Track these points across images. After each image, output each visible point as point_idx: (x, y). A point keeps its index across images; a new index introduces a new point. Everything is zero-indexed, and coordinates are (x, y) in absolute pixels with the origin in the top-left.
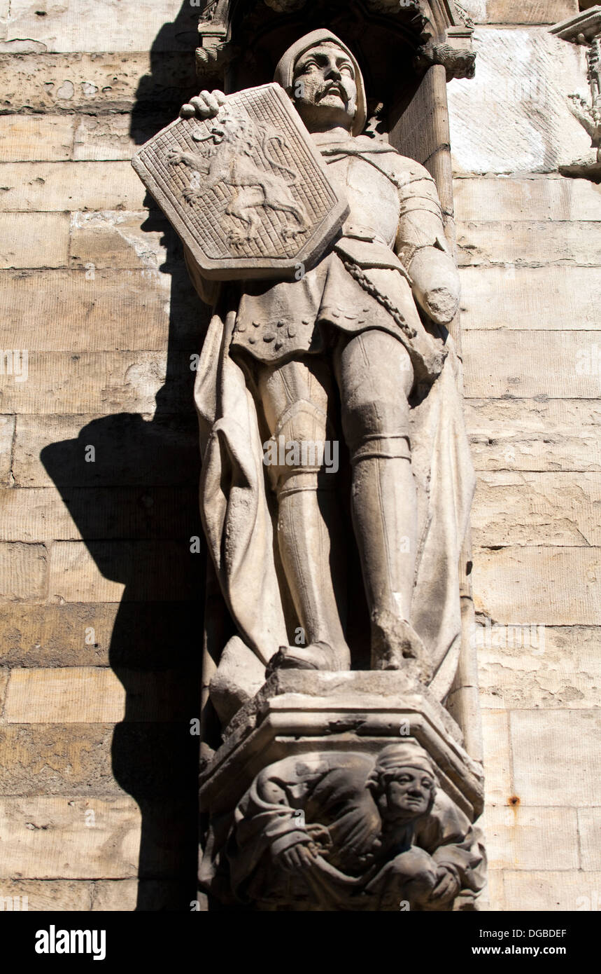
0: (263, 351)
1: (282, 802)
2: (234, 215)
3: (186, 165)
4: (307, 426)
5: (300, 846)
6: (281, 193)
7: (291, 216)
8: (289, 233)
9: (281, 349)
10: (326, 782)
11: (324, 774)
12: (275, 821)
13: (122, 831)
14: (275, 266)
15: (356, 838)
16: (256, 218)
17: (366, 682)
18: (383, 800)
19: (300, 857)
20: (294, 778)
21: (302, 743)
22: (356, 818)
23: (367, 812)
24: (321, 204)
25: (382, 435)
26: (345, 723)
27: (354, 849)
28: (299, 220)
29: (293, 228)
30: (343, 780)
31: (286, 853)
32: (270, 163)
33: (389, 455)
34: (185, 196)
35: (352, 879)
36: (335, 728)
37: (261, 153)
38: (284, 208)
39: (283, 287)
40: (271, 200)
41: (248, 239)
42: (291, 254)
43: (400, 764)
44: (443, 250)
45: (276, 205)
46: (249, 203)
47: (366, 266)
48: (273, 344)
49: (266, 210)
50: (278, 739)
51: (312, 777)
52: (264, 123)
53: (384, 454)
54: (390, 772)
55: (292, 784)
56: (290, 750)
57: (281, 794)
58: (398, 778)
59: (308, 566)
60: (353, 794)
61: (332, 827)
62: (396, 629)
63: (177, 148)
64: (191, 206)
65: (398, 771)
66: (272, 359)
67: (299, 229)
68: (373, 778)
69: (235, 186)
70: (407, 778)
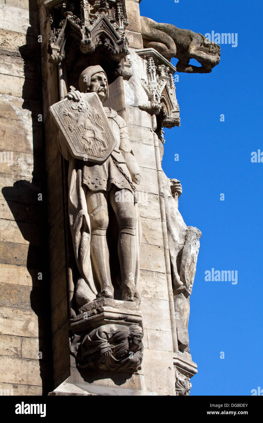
0: (91, 187)
1: (105, 338)
2: (85, 139)
3: (70, 117)
4: (105, 216)
5: (109, 352)
6: (99, 136)
7: (102, 144)
8: (102, 150)
9: (97, 188)
10: (117, 334)
11: (117, 332)
12: (103, 344)
13: (28, 321)
14: (97, 160)
15: (122, 350)
16: (92, 142)
17: (127, 305)
18: (131, 341)
19: (109, 355)
20: (109, 332)
21: (111, 321)
22: (123, 345)
23: (126, 343)
24: (110, 141)
25: (132, 228)
26: (123, 317)
27: (120, 353)
28: (104, 146)
29: (103, 148)
30: (122, 335)
31: (105, 353)
32: (96, 123)
33: (134, 234)
34: (69, 128)
35: (118, 360)
36: (120, 319)
37: (93, 119)
38: (100, 141)
39: (97, 166)
40: (96, 137)
41: (89, 149)
42: (102, 157)
43: (137, 332)
44: (134, 155)
45: (98, 139)
46: (90, 136)
47: (120, 163)
48: (94, 185)
49: (94, 140)
50: (105, 320)
51: (114, 333)
52: (93, 108)
53: (133, 234)
54: (135, 334)
55: (109, 334)
57: (105, 336)
58: (136, 336)
59: (103, 260)
60: (124, 339)
61: (116, 346)
62: (133, 289)
63: (67, 110)
64: (71, 132)
65: (137, 334)
66: (94, 190)
67: (104, 149)
68: (129, 335)
69: (85, 129)
70: (139, 336)
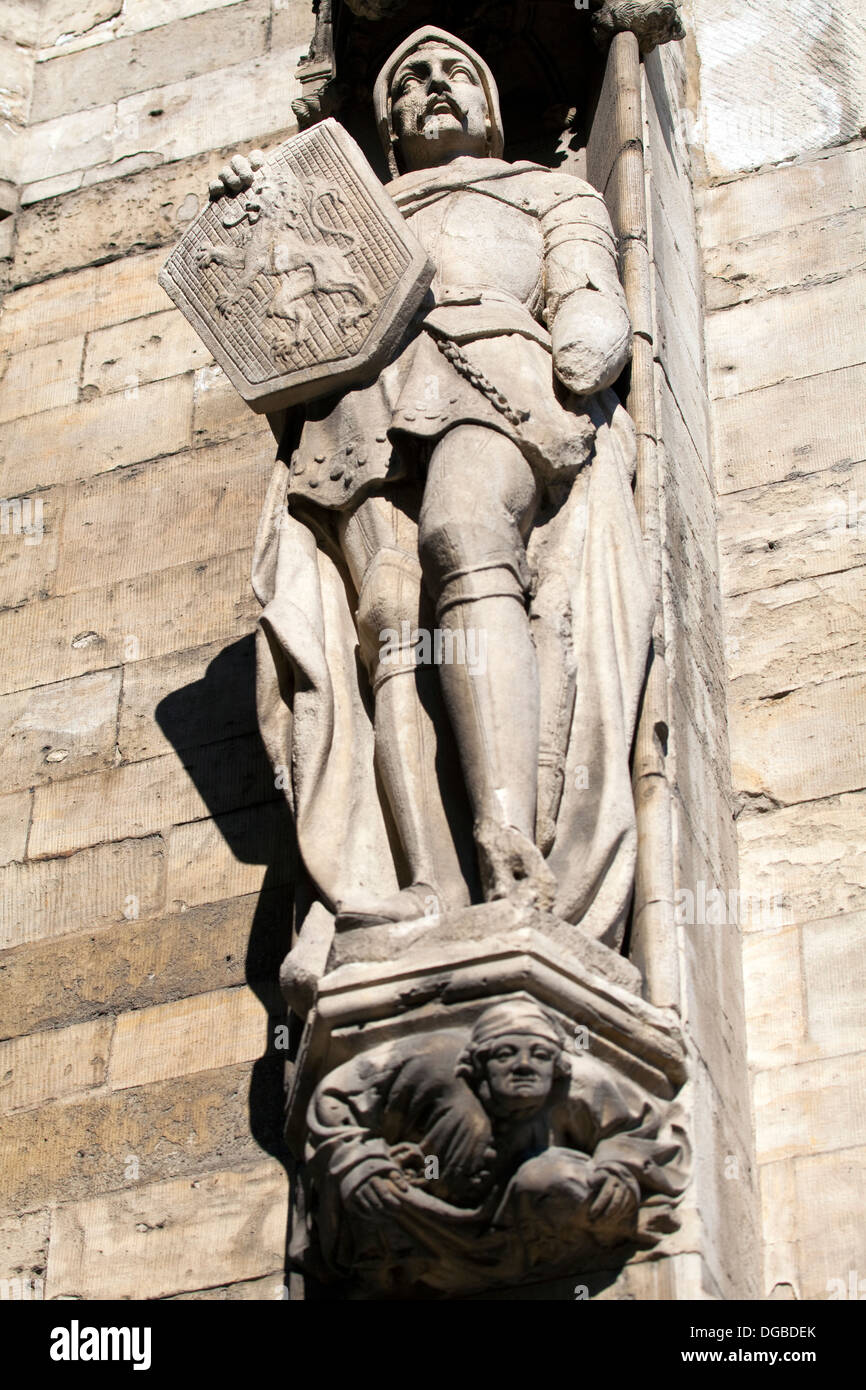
0: (330, 495)
1: (346, 1122)
2: (277, 315)
3: (218, 264)
5: (377, 1180)
6: (335, 268)
7: (350, 297)
8: (348, 321)
9: (351, 486)
10: (402, 1080)
11: (397, 1070)
12: (338, 1151)
13: (264, 1208)
14: (335, 372)
15: (458, 1152)
16: (305, 313)
17: (456, 925)
18: (485, 1091)
20: (357, 1084)
21: (368, 1032)
22: (451, 1124)
23: (466, 1111)
24: (390, 269)
25: (461, 570)
26: (422, 990)
28: (360, 299)
29: (353, 311)
30: (422, 1073)
31: (358, 1193)
32: (321, 231)
33: (474, 596)
34: (218, 307)
35: (469, 1212)
36: (410, 1001)
37: (309, 220)
38: (340, 288)
39: (352, 398)
40: (322, 282)
41: (297, 344)
42: (354, 349)
43: (496, 1032)
44: (597, 290)
45: (328, 286)
46: (295, 293)
48: (342, 481)
49: (317, 297)
50: (335, 1033)
51: (380, 1077)
52: (313, 178)
53: (467, 596)
55: (356, 1093)
56: (356, 1045)
57: (344, 1110)
58: (496, 1054)
60: (440, 1090)
61: (423, 1143)
62: (499, 842)
63: (207, 244)
64: (227, 319)
65: (495, 1043)
66: (343, 502)
67: (361, 311)
68: (463, 1061)
69: (277, 275)
70: (507, 1050)
